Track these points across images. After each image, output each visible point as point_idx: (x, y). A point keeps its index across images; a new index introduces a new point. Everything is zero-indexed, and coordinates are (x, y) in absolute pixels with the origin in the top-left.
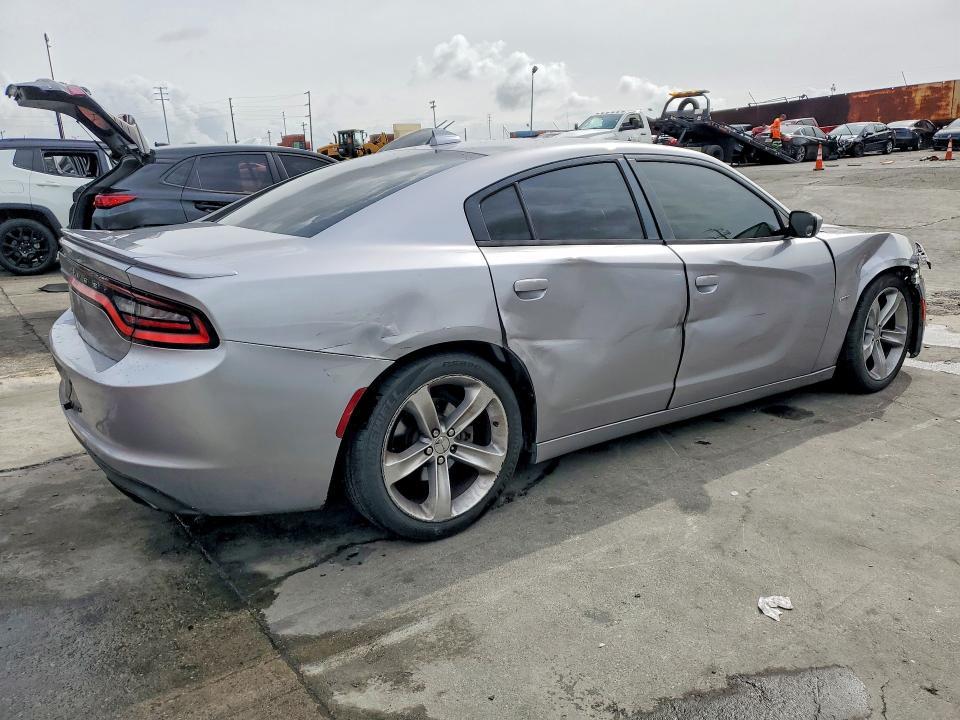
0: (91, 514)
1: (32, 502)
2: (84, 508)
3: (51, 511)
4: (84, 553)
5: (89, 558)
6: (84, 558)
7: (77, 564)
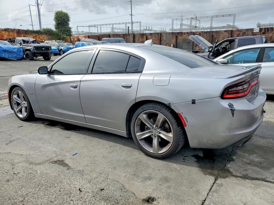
0: (255, 153)
1: (270, 164)
2: (255, 155)
3: (266, 159)
4: (264, 145)
5: (264, 144)
6: (265, 144)
7: (267, 144)
